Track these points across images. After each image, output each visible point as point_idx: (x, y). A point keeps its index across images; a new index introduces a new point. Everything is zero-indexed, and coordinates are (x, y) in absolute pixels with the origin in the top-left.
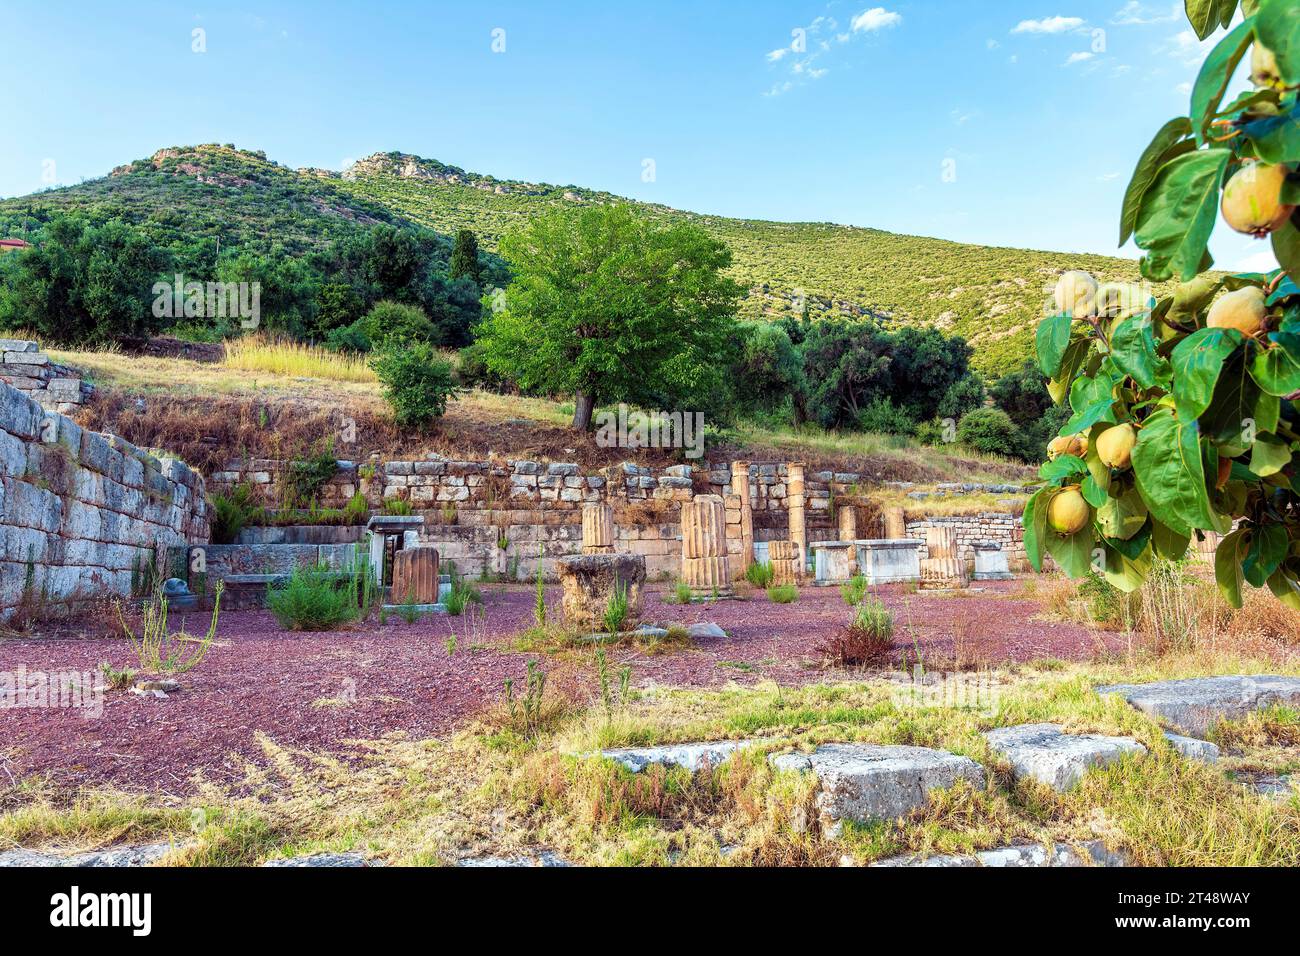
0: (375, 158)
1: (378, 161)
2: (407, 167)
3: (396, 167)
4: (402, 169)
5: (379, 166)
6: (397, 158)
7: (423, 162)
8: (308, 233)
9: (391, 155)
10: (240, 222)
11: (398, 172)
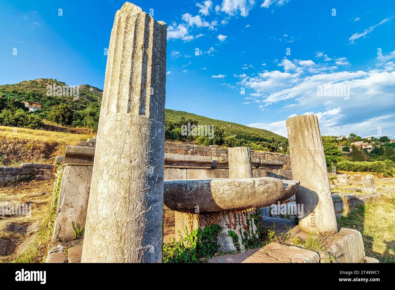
0: (83, 85)
1: (83, 86)
2: (91, 89)
3: (88, 88)
4: (89, 89)
5: (84, 87)
6: (88, 86)
7: (95, 88)
8: (84, 104)
9: (87, 85)
10: (67, 100)
11: (88, 90)
